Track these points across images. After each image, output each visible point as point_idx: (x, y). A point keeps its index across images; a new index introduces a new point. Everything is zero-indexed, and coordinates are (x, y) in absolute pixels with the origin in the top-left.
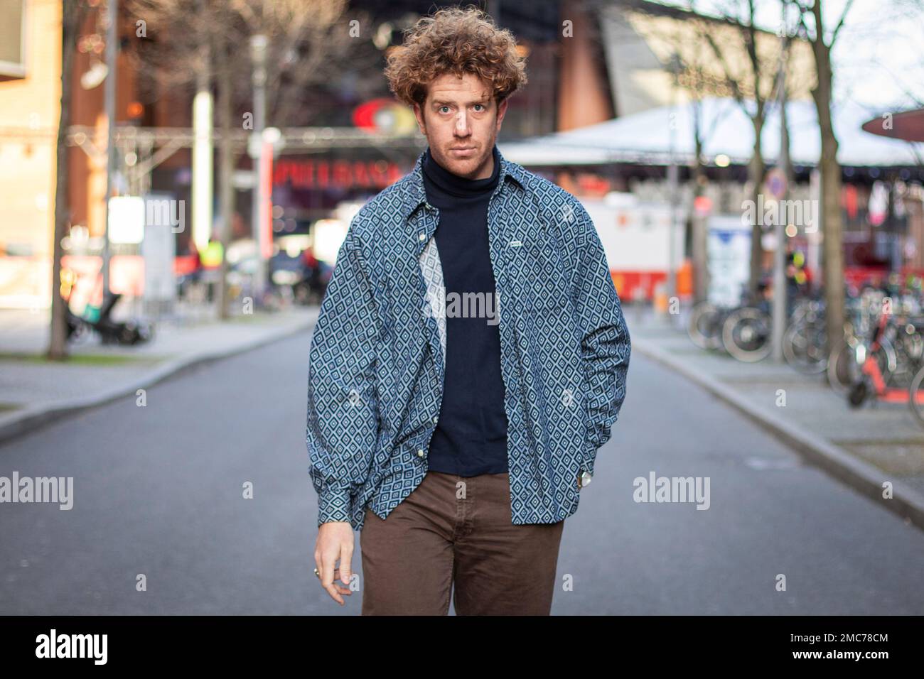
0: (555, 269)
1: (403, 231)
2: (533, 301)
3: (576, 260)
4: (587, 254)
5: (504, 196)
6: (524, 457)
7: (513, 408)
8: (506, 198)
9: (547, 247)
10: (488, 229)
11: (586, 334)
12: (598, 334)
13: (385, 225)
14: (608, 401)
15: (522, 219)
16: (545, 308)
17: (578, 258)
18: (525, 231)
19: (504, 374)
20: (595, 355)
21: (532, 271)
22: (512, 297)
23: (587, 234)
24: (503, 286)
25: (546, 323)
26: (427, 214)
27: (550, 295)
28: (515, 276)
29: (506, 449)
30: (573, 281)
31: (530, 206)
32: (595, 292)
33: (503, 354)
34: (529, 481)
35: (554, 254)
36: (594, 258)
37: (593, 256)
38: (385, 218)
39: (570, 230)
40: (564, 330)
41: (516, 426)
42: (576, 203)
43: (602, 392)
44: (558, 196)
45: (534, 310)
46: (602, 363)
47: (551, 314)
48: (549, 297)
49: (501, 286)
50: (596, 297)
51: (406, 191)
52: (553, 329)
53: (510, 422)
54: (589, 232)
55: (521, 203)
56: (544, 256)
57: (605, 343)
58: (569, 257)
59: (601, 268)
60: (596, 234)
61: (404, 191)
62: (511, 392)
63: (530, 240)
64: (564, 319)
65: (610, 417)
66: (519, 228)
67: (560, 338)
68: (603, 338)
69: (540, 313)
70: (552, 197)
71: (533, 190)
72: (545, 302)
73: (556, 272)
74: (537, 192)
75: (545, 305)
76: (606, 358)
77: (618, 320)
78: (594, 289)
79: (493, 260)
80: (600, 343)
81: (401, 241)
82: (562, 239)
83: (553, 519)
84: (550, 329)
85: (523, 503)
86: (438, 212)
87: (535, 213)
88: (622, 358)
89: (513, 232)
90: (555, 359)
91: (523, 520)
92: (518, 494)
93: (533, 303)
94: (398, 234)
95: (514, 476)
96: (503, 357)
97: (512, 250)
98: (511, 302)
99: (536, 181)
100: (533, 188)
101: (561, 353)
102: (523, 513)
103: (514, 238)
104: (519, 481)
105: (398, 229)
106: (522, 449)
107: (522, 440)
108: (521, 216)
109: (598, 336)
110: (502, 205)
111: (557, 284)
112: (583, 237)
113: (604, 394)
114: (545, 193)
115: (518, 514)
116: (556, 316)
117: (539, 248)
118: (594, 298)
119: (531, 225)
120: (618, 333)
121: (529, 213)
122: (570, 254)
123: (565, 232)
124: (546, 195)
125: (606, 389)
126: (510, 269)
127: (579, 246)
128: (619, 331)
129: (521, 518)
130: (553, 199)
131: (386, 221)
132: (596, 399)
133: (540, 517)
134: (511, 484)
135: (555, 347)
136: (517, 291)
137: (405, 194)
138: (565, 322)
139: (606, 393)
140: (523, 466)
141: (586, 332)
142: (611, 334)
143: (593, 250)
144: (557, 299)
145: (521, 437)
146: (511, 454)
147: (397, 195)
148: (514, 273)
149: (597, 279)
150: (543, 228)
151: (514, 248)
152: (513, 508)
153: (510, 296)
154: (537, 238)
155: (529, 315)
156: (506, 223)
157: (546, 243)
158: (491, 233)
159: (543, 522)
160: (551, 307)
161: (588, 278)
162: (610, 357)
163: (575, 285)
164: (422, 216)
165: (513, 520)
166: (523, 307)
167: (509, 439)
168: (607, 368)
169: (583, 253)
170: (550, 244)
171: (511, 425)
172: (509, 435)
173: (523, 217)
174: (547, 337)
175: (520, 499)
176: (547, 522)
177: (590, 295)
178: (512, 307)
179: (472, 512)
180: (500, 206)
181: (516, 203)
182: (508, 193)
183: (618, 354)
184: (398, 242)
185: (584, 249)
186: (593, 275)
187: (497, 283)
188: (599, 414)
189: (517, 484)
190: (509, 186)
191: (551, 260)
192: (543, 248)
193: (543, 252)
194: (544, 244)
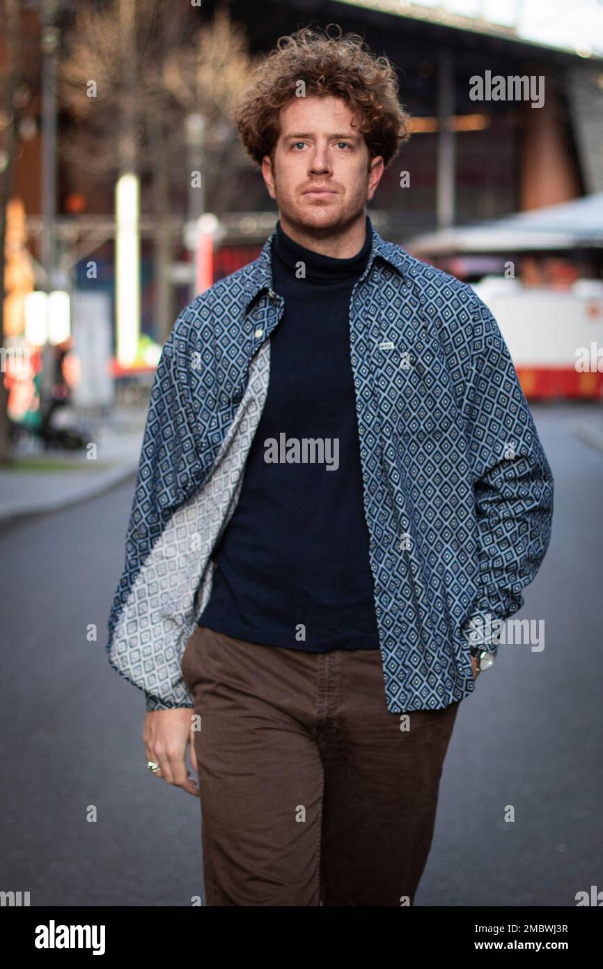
0: (437, 382)
1: (241, 328)
2: (406, 420)
3: (472, 371)
4: (487, 363)
5: (374, 285)
6: (399, 625)
7: (381, 563)
8: (376, 286)
9: (428, 353)
10: (350, 326)
11: (487, 467)
12: (504, 468)
13: (217, 320)
14: (516, 558)
15: (397, 314)
16: (421, 431)
17: (473, 368)
18: (401, 329)
19: (368, 517)
20: (499, 496)
21: (408, 382)
22: (379, 416)
23: (486, 337)
24: (366, 401)
25: (421, 449)
26: (270, 305)
27: (430, 414)
28: (384, 388)
29: (375, 617)
30: (467, 399)
31: (409, 298)
32: (499, 412)
33: (367, 491)
34: (407, 655)
35: (437, 362)
36: (497, 368)
37: (495, 365)
38: (218, 310)
39: (461, 332)
40: (443, 460)
41: (385, 585)
42: (471, 297)
43: (509, 546)
44: (446, 287)
45: (407, 432)
46: (510, 507)
47: (429, 439)
48: (427, 417)
49: (363, 401)
50: (501, 419)
51: (250, 277)
52: (429, 458)
53: (377, 581)
54: (489, 334)
55: (397, 295)
56: (423, 363)
57: (514, 480)
58: (459, 366)
59: (506, 381)
60: (500, 336)
61: (247, 277)
62: (377, 541)
63: (406, 341)
64: (445, 446)
65: (521, 578)
66: (392, 325)
67: (438, 470)
68: (511, 474)
69: (414, 437)
70: (439, 287)
71: (414, 278)
72: (422, 423)
73: (437, 386)
74: (419, 280)
75: (422, 427)
76: (515, 500)
77: (531, 449)
78: (497, 408)
79: (355, 367)
80: (506, 481)
81: (237, 341)
82: (450, 344)
83: (441, 704)
84: (425, 458)
85: (401, 685)
86: (283, 303)
87: (415, 307)
88: (538, 500)
89: (385, 331)
90: (430, 496)
91: (403, 707)
92: (393, 674)
93: (406, 424)
94: (234, 331)
95: (387, 650)
96: (367, 494)
97: (382, 354)
98: (377, 422)
99: (419, 268)
100: (414, 275)
101: (438, 489)
102: (402, 698)
103: (385, 338)
104: (394, 657)
105: (234, 324)
106: (395, 615)
107: (394, 604)
108: (396, 310)
109: (503, 471)
110: (370, 295)
111: (438, 401)
112: (481, 340)
113: (511, 548)
114: (429, 282)
115: (394, 699)
116: (435, 442)
117: (417, 354)
118: (498, 421)
119: (408, 323)
120: (531, 467)
121: (406, 308)
122: (460, 363)
123: (454, 334)
124: (430, 285)
125: (514, 542)
126: (378, 379)
127: (475, 353)
128: (531, 463)
129: (400, 704)
130: (439, 290)
131: (218, 314)
132: (500, 556)
133: (424, 701)
134: (384, 662)
135: (430, 480)
136: (385, 407)
137: (248, 280)
138: (446, 451)
139: (514, 547)
140: (398, 637)
141: (486, 464)
142: (521, 468)
143: (494, 358)
144: (437, 420)
145: (393, 600)
146: (382, 623)
147: (237, 281)
148: (382, 384)
149: (502, 396)
150: (425, 327)
151: (383, 351)
152: (388, 692)
153: (375, 414)
154: (415, 339)
155: (401, 439)
156: (374, 319)
157: (427, 346)
158: (353, 331)
159: (428, 708)
160: (429, 430)
161: (489, 394)
162: (520, 498)
163: (470, 403)
164: (263, 308)
165: (389, 707)
166: (393, 428)
167: (378, 603)
168: (516, 514)
169: (480, 361)
170: (431, 349)
171: (378, 585)
172: (376, 598)
173: (398, 312)
174: (421, 468)
175: (396, 679)
176: (433, 707)
177: (492, 416)
178: (378, 429)
179: (335, 708)
180: (368, 297)
181: (390, 293)
182: (380, 281)
183: (531, 494)
184: (233, 342)
185: (481, 356)
186: (497, 390)
187: (359, 397)
188: (505, 575)
189: (392, 661)
190: (382, 273)
191: (432, 369)
192: (423, 353)
193: (422, 358)
194: (423, 349)
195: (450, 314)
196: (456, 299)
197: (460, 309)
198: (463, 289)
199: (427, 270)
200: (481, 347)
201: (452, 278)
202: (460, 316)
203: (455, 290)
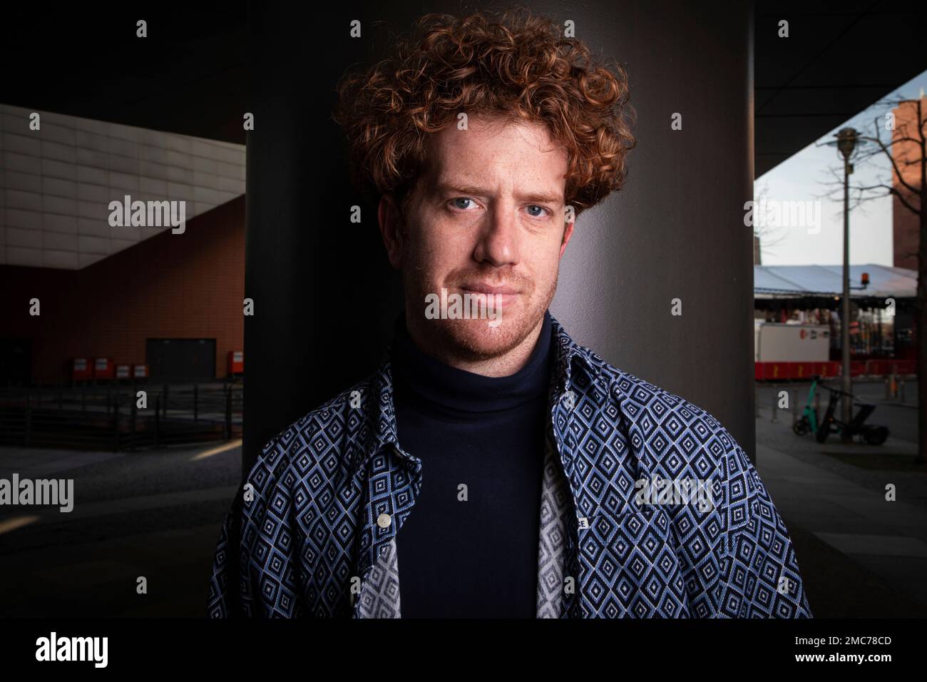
63: (607, 515)
66: (583, 487)
108: (589, 460)
173: (593, 462)
191: (659, 565)
192: (640, 537)
193: (640, 545)
194: (641, 528)
195: (680, 463)
196: (688, 435)
197: (697, 451)
198: (701, 417)
199: (638, 387)
200: (745, 519)
201: (679, 400)
202: (697, 464)
203: (688, 420)
